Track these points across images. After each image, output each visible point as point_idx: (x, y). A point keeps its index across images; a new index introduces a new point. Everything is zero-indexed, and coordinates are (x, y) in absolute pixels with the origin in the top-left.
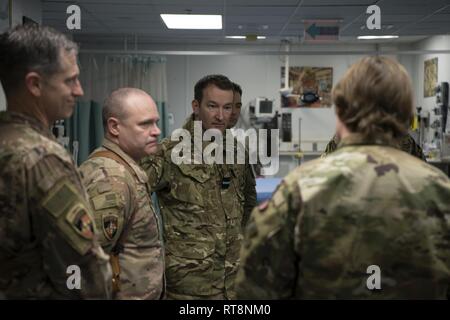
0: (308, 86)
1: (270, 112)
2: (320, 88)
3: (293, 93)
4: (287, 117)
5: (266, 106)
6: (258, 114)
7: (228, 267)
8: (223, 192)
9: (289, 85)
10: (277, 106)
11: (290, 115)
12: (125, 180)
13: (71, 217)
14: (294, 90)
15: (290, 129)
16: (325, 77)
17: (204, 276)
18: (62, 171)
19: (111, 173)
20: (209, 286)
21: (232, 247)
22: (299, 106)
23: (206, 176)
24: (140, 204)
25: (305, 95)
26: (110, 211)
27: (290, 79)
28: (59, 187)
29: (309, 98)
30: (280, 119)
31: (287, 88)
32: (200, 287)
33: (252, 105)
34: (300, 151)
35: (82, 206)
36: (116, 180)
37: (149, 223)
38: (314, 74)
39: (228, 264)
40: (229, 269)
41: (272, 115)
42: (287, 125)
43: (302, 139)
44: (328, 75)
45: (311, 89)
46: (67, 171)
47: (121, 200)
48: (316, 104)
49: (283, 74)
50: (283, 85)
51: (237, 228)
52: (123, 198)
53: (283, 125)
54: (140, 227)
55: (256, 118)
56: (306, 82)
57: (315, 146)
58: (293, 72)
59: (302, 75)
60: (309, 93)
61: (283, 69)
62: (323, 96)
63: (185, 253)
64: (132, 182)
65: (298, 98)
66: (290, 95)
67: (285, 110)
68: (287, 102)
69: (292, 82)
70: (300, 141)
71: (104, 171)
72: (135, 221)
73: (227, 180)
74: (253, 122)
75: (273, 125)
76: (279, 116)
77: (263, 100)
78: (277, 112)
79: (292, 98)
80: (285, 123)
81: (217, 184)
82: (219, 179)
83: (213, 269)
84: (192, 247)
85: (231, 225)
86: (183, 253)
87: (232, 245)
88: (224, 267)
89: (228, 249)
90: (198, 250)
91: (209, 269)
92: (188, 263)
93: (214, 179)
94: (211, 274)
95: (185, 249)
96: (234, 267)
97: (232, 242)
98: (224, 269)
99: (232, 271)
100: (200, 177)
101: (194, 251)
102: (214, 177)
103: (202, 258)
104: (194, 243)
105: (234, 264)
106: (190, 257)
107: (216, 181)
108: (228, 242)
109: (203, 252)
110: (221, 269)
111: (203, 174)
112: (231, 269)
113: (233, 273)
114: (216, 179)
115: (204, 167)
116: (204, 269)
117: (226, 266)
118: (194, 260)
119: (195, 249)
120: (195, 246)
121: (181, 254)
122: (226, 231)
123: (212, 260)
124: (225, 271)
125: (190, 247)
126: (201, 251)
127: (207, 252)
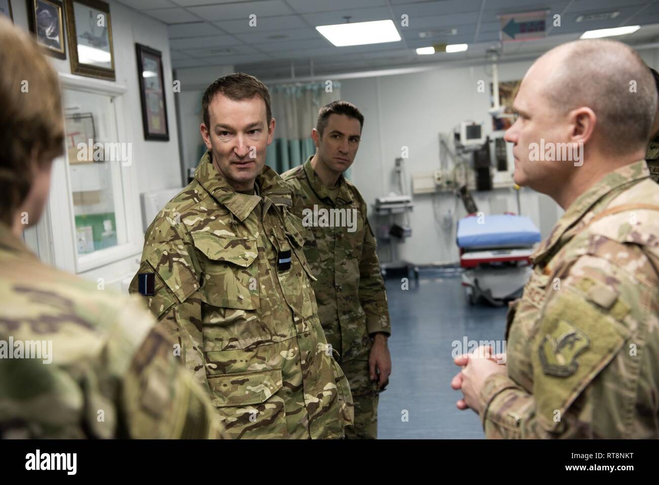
1: (479, 137)
3: (505, 112)
4: (500, 142)
6: (464, 141)
7: (311, 404)
8: (282, 278)
9: (501, 103)
10: (488, 130)
15: (505, 157)
21: (312, 368)
23: (252, 255)
27: (500, 97)
30: (492, 146)
31: (497, 108)
33: (457, 131)
39: (310, 399)
40: (313, 406)
41: (482, 141)
42: (501, 151)
50: (493, 105)
51: (315, 334)
53: (497, 152)
55: (462, 147)
58: (506, 88)
61: (492, 85)
63: (231, 399)
66: (502, 116)
67: (499, 134)
68: (499, 124)
73: (287, 254)
74: (460, 151)
75: (485, 153)
76: (492, 141)
77: (470, 124)
78: (488, 138)
79: (506, 119)
80: (498, 149)
81: (271, 264)
82: (272, 256)
83: (285, 415)
84: (243, 386)
85: (303, 331)
86: (229, 399)
87: (312, 364)
88: (303, 405)
89: (305, 372)
90: (253, 389)
91: (279, 416)
92: (241, 414)
93: (265, 257)
94: (284, 424)
95: (231, 392)
96: (321, 401)
97: (311, 359)
98: (305, 408)
99: (319, 410)
100: (240, 257)
101: (247, 392)
102: (264, 253)
103: (263, 401)
104: (246, 378)
105: (320, 396)
106: (242, 404)
107: (269, 260)
108: (303, 362)
109: (263, 391)
110: (299, 410)
111: (245, 252)
112: (316, 405)
113: (321, 411)
114: (267, 256)
115: (245, 240)
116: (269, 419)
117: (307, 402)
118: (251, 407)
119: (249, 387)
120: (247, 382)
121: (226, 402)
122: (298, 344)
123: (281, 400)
124: (307, 412)
125: (239, 386)
126: (259, 389)
127: (269, 388)
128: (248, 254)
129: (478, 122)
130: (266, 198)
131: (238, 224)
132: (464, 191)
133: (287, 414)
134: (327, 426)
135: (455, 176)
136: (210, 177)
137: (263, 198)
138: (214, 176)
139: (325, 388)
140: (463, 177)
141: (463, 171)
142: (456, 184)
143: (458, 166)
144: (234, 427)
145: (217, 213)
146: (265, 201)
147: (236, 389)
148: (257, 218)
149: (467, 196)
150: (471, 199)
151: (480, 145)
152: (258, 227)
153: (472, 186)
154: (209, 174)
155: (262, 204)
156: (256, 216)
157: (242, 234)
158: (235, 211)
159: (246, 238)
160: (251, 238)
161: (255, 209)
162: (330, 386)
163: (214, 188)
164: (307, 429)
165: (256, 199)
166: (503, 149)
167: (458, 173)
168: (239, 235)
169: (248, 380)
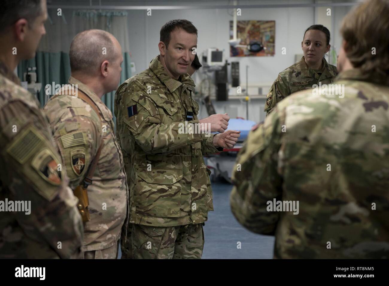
0: (254, 38)
1: (220, 60)
2: (264, 39)
3: (241, 44)
4: (235, 65)
5: (217, 56)
6: (210, 63)
7: (194, 193)
9: (237, 37)
10: (227, 56)
11: (238, 63)
12: (91, 119)
13: (37, 163)
14: (242, 41)
15: (238, 76)
16: (268, 30)
17: (173, 200)
18: (28, 116)
19: (78, 112)
20: (178, 209)
21: (196, 174)
22: (246, 56)
23: (174, 110)
24: (106, 141)
25: (251, 45)
26: (77, 149)
27: (238, 32)
28: (25, 133)
29: (255, 48)
30: (229, 68)
31: (235, 40)
32: (170, 209)
33: (205, 55)
34: (247, 95)
35: (48, 152)
36: (82, 119)
37: (113, 159)
38: (259, 27)
39: (194, 190)
40: (195, 194)
41: (222, 64)
42: (235, 72)
43: (249, 85)
44: (271, 27)
45: (257, 40)
46: (33, 116)
47: (88, 138)
48: (260, 53)
49: (231, 27)
50: (232, 37)
52: (90, 136)
53: (232, 72)
54: (106, 162)
55: (208, 67)
56: (252, 34)
57: (260, 91)
58: (241, 26)
59: (248, 28)
60: (255, 44)
61: (232, 22)
62: (267, 46)
63: (156, 180)
64: (98, 120)
65: (245, 48)
66: (238, 46)
67: (234, 59)
68: (235, 52)
69: (239, 34)
70: (247, 87)
71: (72, 111)
72: (101, 156)
73: (190, 114)
74: (206, 70)
75: (223, 72)
76: (229, 64)
77: (214, 50)
78: (226, 61)
79: (240, 48)
80: (233, 70)
81: (183, 117)
82: (184, 114)
83: (181, 194)
84: (163, 174)
85: (195, 154)
86: (155, 180)
87: (197, 172)
88: (190, 192)
89: (193, 175)
90: (168, 177)
91: (178, 194)
92: (159, 188)
93: (181, 113)
94: (180, 198)
95: (156, 176)
96: (199, 192)
97: (197, 170)
98: (191, 194)
99: (198, 197)
100: (169, 110)
101: (164, 178)
102: (180, 111)
103: (172, 184)
104: (165, 171)
105: (199, 190)
106: (161, 183)
107: (182, 115)
108: (193, 170)
109: (172, 179)
110: (188, 194)
111: (172, 109)
112: (197, 194)
113: (198, 198)
114: (182, 113)
115: (172, 103)
116: (173, 194)
117: (192, 191)
118: (165, 186)
119: (166, 176)
120: (165, 173)
121: (153, 181)
122: (192, 160)
123: (180, 186)
124: (191, 196)
125: (161, 174)
126: (170, 177)
127: (176, 178)
128: (172, 110)
129: (220, 49)
130: (184, 84)
131: (169, 93)
132: (207, 99)
133: (182, 194)
134: (200, 206)
135: (201, 88)
136: (158, 68)
137: (183, 84)
138: (161, 68)
139: (202, 187)
140: (207, 89)
141: (208, 85)
142: (202, 95)
143: (203, 81)
144: (155, 194)
145: (160, 86)
146: (183, 85)
147: (159, 176)
148: (178, 93)
149: (210, 104)
150: (212, 106)
151: (220, 66)
152: (178, 97)
153: (213, 97)
154: (158, 66)
155: (181, 87)
156: (178, 92)
157: (171, 99)
158: (168, 87)
159: (172, 101)
160: (175, 102)
161: (178, 89)
162: (204, 186)
163: (160, 73)
164: (190, 205)
165: (179, 84)
166: (237, 70)
167: (203, 86)
168: (170, 99)
169: (166, 172)
